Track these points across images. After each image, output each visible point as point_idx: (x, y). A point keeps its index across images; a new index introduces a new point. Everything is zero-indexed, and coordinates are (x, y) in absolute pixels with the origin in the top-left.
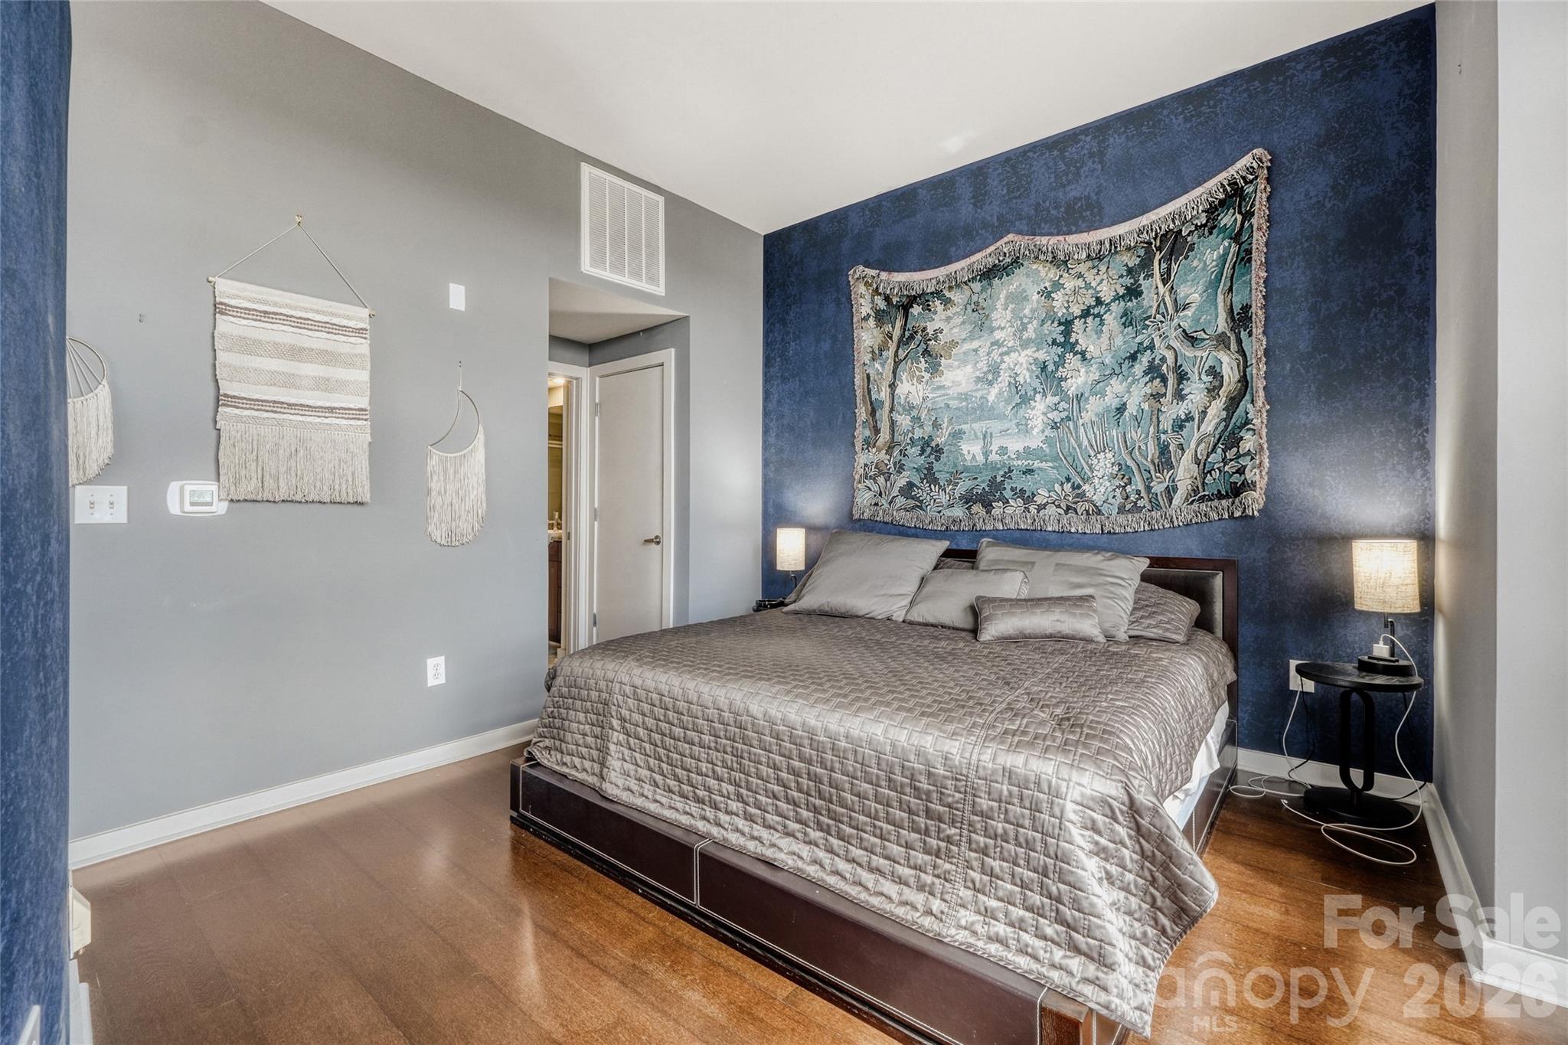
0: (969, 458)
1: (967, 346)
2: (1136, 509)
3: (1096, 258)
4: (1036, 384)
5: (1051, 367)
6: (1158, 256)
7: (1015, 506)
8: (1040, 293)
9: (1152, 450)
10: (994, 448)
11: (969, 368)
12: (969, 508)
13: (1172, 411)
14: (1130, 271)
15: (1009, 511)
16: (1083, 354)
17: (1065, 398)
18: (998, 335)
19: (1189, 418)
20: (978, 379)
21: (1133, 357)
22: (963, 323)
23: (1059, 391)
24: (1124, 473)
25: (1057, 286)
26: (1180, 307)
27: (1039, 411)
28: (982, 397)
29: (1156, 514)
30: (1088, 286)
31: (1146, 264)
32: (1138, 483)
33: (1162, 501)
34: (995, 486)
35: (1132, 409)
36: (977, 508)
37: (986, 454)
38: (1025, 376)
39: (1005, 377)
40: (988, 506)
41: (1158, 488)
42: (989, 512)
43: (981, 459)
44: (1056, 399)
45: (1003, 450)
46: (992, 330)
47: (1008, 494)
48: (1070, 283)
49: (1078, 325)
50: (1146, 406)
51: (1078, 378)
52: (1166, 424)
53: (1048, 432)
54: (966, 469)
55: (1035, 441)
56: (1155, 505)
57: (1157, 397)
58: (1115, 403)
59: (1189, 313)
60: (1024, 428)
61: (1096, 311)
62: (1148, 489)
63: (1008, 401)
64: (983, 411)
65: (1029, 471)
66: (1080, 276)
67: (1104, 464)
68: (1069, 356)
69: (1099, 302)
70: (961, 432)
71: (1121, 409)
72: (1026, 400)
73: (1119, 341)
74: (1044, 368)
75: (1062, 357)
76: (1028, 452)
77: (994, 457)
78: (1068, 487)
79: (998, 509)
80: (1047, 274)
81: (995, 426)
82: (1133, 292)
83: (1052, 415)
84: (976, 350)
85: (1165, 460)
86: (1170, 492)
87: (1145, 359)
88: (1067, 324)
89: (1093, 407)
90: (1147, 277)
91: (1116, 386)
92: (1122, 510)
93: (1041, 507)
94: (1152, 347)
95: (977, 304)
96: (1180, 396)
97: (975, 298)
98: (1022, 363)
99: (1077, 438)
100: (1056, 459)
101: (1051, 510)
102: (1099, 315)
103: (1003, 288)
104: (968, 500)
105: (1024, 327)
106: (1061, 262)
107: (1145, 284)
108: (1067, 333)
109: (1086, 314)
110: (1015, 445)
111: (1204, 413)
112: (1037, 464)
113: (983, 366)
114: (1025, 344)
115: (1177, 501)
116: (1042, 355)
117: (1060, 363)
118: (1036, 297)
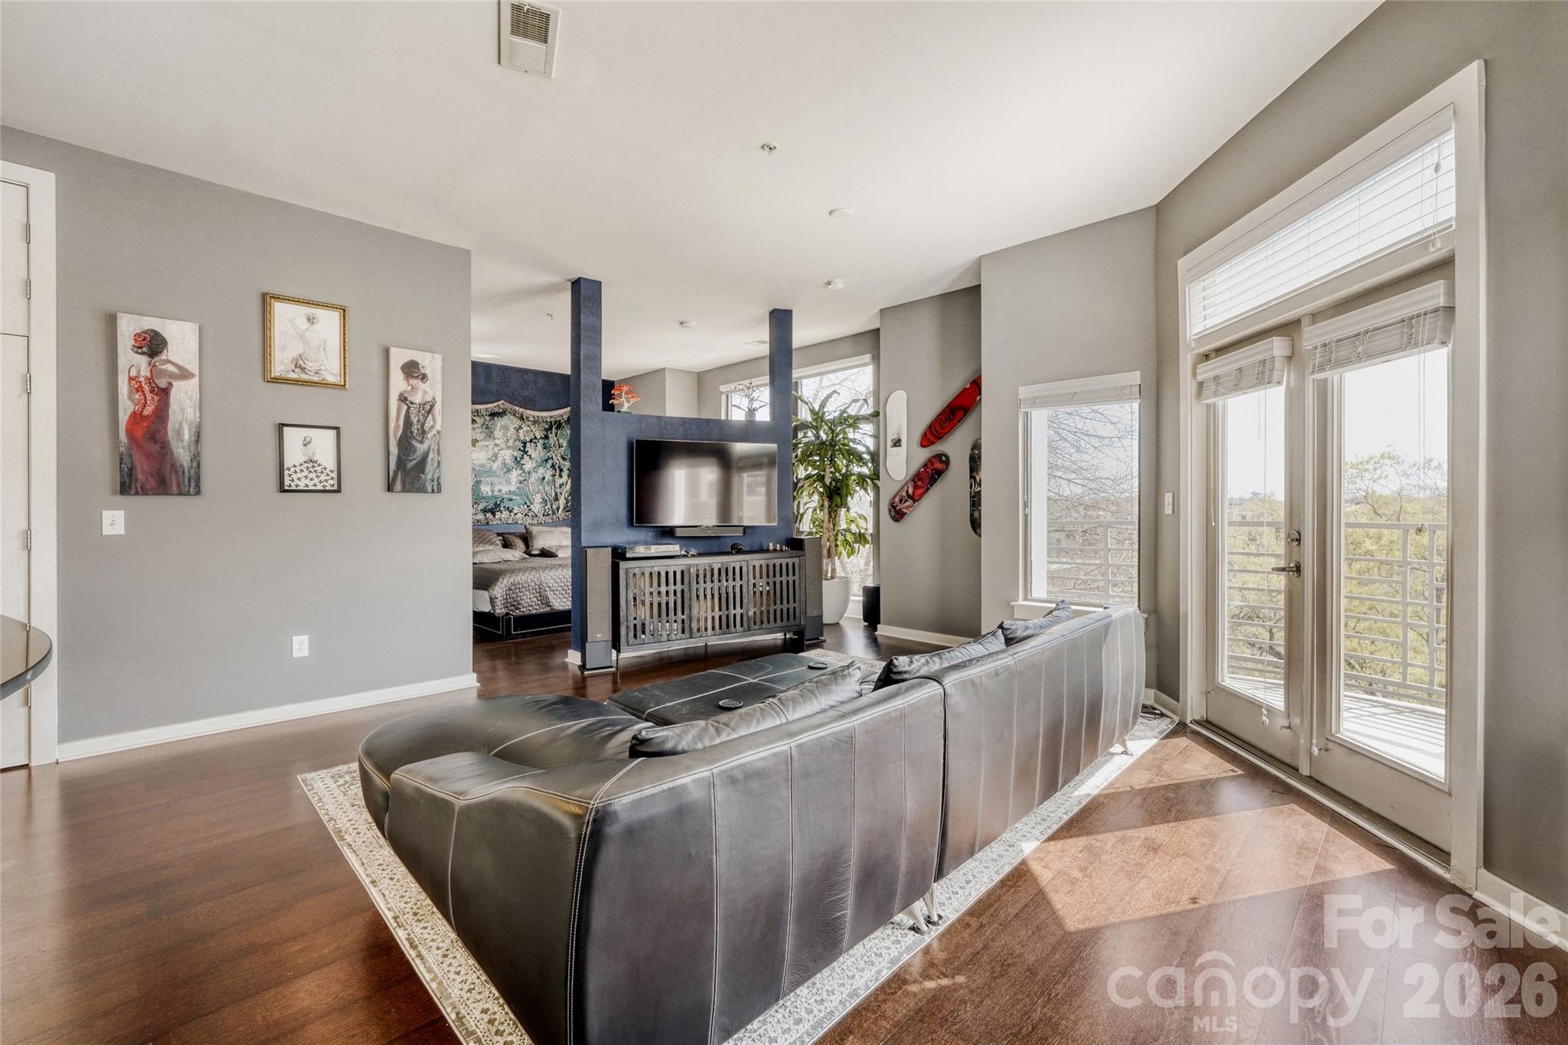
0: (484, 493)
1: (483, 443)
2: (548, 515)
3: (535, 422)
4: (513, 464)
5: (519, 459)
6: (554, 427)
7: (505, 514)
8: (514, 428)
9: (553, 494)
10: (496, 489)
11: (484, 453)
12: (485, 515)
13: (559, 481)
14: (545, 429)
15: (503, 516)
16: (530, 456)
17: (524, 472)
18: (497, 441)
19: (563, 484)
20: (489, 459)
21: (546, 461)
22: (481, 432)
23: (522, 469)
24: (545, 501)
25: (520, 427)
26: (560, 446)
27: (515, 474)
28: (490, 467)
29: (554, 516)
30: (532, 431)
31: (550, 428)
32: (549, 506)
33: (556, 512)
34: (497, 505)
35: (546, 479)
36: (489, 515)
37: (493, 492)
38: (508, 461)
39: (500, 459)
40: (494, 514)
41: (555, 507)
42: (494, 516)
43: (490, 494)
44: (521, 472)
45: (500, 491)
46: (494, 439)
47: (502, 509)
48: (525, 428)
49: (528, 444)
50: (550, 478)
51: (529, 465)
52: (557, 486)
53: (518, 485)
54: (483, 498)
55: (513, 488)
56: (554, 514)
57: (554, 475)
58: (541, 476)
59: (563, 449)
60: (508, 482)
61: (534, 441)
62: (552, 507)
63: (502, 470)
64: (490, 473)
65: (511, 500)
66: (529, 426)
67: (538, 498)
68: (525, 456)
69: (536, 438)
70: (480, 481)
71: (544, 478)
72: (509, 471)
73: (542, 454)
74: (516, 459)
75: (522, 456)
76: (510, 492)
77: (496, 493)
78: (525, 506)
79: (498, 515)
80: (518, 423)
81: (496, 480)
82: (546, 437)
83: (520, 478)
84: (487, 446)
85: (556, 499)
86: (558, 508)
87: (550, 462)
88: (525, 444)
89: (534, 476)
90: (551, 433)
91: (541, 470)
92: (544, 515)
93: (516, 514)
94: (552, 458)
95: (487, 425)
96: (561, 476)
97: (487, 423)
98: (507, 455)
99: (529, 488)
100: (521, 495)
101: (519, 515)
102: (535, 443)
103: (500, 422)
104: (485, 511)
105: (508, 441)
106: (521, 418)
107: (550, 435)
108: (525, 447)
109: (531, 441)
110: (505, 489)
111: (567, 483)
112: (514, 497)
113: (491, 453)
114: (509, 448)
115: (560, 511)
116: (515, 453)
117: (522, 458)
118: (512, 430)
